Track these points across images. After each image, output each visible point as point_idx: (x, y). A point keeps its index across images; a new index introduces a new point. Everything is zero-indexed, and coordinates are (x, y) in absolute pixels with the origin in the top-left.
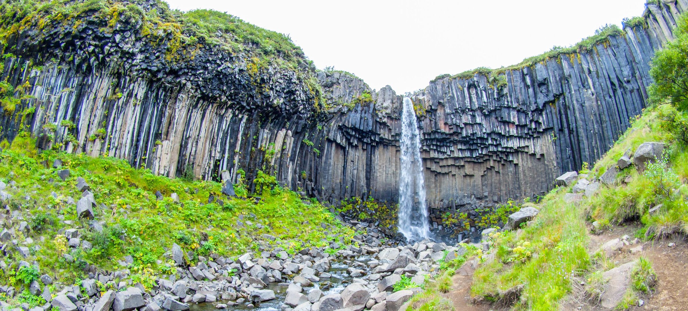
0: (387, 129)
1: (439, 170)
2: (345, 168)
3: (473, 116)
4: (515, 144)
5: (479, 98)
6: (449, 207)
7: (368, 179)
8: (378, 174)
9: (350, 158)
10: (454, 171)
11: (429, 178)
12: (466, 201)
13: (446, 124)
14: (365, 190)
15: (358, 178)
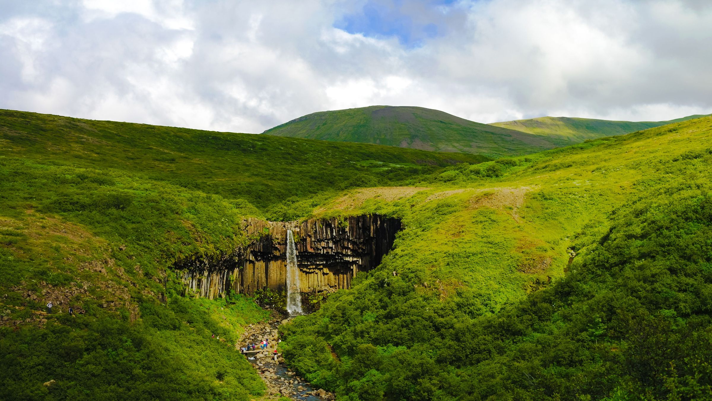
0: (278, 251)
1: (308, 270)
2: (254, 272)
3: (328, 243)
4: (350, 259)
5: (332, 232)
6: (314, 291)
7: (267, 278)
8: (272, 275)
9: (256, 267)
10: (317, 271)
11: (302, 275)
12: (323, 288)
13: (311, 247)
14: (265, 285)
15: (261, 278)
